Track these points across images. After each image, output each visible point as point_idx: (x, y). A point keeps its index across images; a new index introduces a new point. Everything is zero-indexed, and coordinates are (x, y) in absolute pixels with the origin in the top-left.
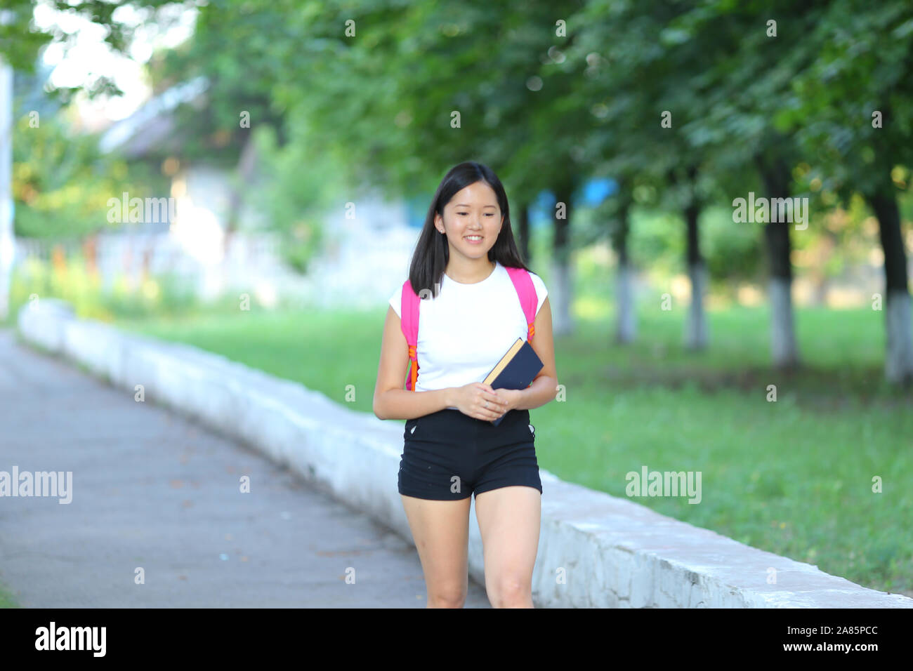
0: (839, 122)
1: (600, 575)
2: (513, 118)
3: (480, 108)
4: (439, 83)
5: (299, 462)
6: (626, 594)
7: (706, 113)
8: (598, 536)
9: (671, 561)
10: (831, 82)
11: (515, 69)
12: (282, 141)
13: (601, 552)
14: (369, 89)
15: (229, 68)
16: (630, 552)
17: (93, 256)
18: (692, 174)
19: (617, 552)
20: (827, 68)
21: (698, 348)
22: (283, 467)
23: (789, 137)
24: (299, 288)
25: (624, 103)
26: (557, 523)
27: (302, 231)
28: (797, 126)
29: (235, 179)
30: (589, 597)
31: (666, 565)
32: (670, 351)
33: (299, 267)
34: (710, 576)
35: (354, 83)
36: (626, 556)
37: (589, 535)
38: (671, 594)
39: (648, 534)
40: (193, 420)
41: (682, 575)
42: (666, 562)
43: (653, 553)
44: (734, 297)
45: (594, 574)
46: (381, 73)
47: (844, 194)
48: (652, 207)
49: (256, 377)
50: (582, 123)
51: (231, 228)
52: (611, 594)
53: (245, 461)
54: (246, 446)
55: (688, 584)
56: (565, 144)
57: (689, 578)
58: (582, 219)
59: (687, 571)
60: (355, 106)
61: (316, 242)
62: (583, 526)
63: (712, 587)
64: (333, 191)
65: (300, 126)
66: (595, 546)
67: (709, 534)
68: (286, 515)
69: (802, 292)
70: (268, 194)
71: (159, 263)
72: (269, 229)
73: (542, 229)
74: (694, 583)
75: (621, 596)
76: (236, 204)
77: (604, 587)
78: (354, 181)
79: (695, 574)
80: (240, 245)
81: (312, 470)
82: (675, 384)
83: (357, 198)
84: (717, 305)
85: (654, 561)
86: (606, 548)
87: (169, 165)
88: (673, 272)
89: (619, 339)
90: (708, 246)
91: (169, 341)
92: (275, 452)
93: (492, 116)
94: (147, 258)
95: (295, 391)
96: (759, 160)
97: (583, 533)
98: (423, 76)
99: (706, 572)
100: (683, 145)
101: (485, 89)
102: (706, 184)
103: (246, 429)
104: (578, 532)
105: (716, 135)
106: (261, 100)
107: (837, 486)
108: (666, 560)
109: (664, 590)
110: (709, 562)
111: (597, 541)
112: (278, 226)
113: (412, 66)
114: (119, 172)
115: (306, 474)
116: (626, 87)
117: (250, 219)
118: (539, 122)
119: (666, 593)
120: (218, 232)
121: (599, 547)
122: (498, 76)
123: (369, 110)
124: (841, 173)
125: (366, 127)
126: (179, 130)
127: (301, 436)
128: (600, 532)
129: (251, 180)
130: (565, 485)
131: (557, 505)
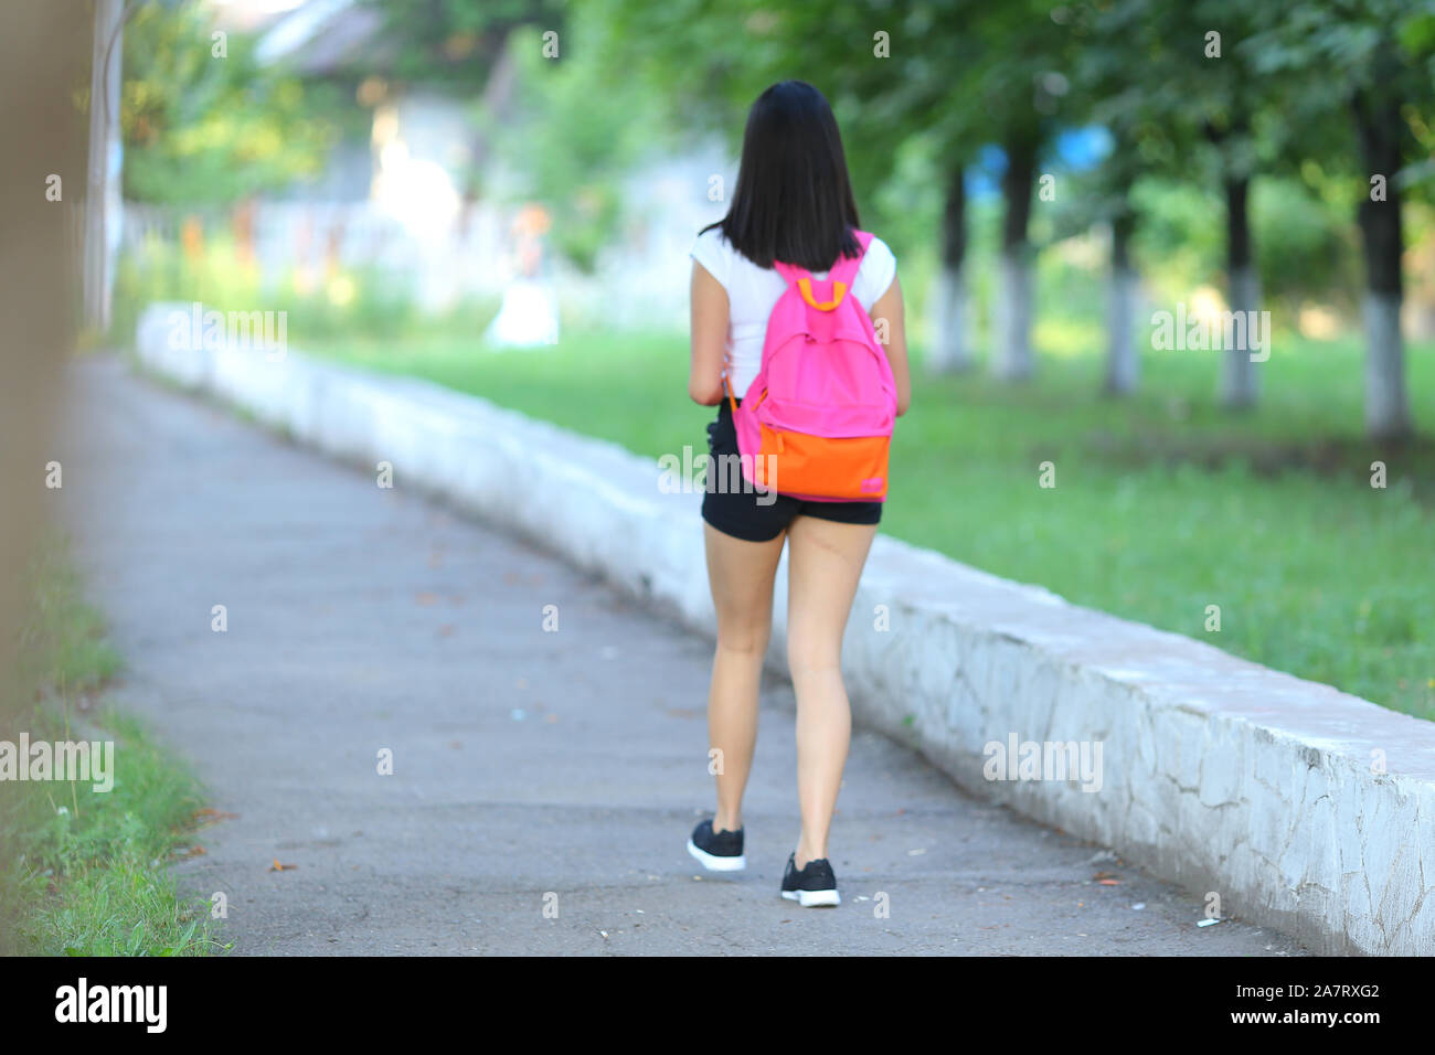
1: (1148, 753)
2: (954, 21)
3: (900, 3)
5: (624, 569)
6: (1194, 783)
7: (1279, 20)
8: (1146, 690)
9: (1272, 731)
13: (1151, 716)
16: (1202, 715)
17: (248, 234)
19: (1179, 715)
21: (1242, 404)
22: (596, 577)
24: (581, 295)
26: (1075, 669)
27: (589, 201)
29: (480, 114)
30: (1129, 786)
31: (1264, 737)
32: (1195, 409)
33: (582, 262)
34: (1341, 754)
36: (1194, 721)
37: (1131, 688)
38: (1273, 784)
39: (1226, 688)
40: (437, 500)
41: (1293, 751)
42: (1265, 731)
43: (1240, 719)
44: (1292, 326)
45: (1139, 751)
49: (543, 432)
51: (472, 194)
52: (1169, 782)
53: (533, 567)
54: (530, 542)
55: (1302, 766)
57: (1304, 757)
59: (1301, 746)
61: (610, 221)
62: (1119, 674)
63: (1344, 773)
64: (643, 136)
65: (592, 30)
66: (1142, 706)
67: (1327, 692)
68: (609, 652)
70: (533, 139)
71: (353, 250)
73: (986, 205)
74: (1311, 766)
75: (1184, 785)
76: (481, 154)
77: (1155, 770)
78: (680, 120)
79: (1314, 750)
80: (486, 221)
81: (646, 582)
82: (1213, 463)
83: (675, 153)
85: (1242, 731)
86: (1160, 710)
87: (370, 90)
88: (1193, 282)
89: (1111, 388)
91: (386, 375)
92: (582, 552)
93: (920, 19)
94: (335, 239)
95: (612, 455)
97: (1121, 684)
99: (1333, 748)
100: (1242, 73)
103: (530, 515)
104: (1110, 682)
105: (1296, 56)
108: (1263, 728)
109: (1259, 776)
110: (1333, 733)
111: (1142, 697)
112: (547, 192)
114: (289, 98)
115: (637, 589)
117: (502, 181)
119: (1263, 781)
120: (452, 201)
121: (1148, 707)
123: (707, 4)
125: (704, 31)
127: (628, 527)
128: (1148, 683)
129: (505, 117)
130: (1079, 612)
131: (1072, 641)
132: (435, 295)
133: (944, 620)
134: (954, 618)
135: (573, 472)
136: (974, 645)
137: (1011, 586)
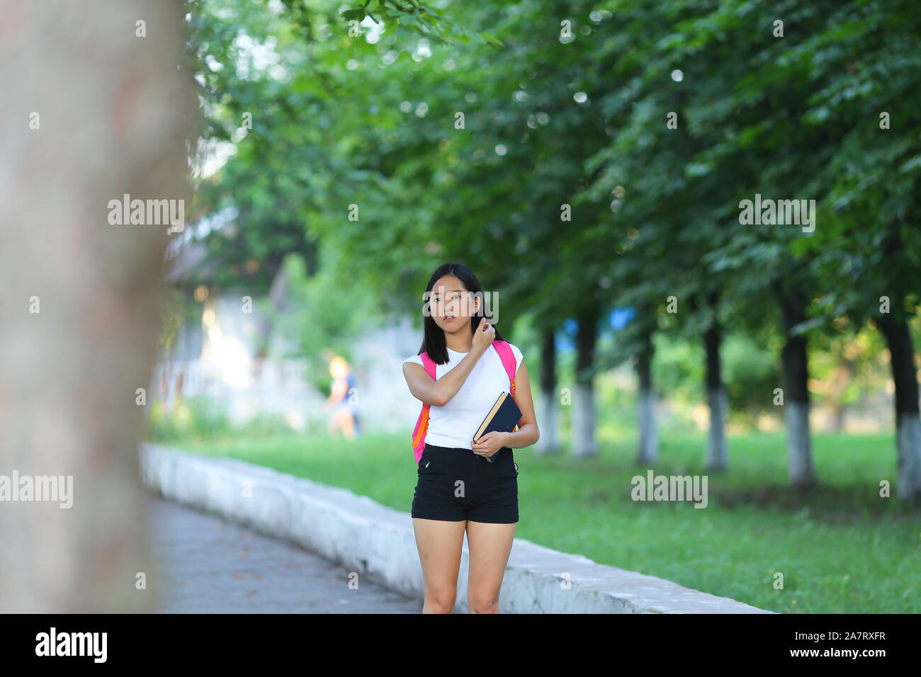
0: (851, 250)
2: (541, 245)
3: (511, 236)
4: (472, 213)
5: (352, 556)
7: (727, 241)
10: (842, 212)
11: (545, 198)
12: (312, 269)
14: (403, 219)
15: (260, 198)
18: (714, 300)
20: (840, 199)
21: (717, 468)
22: (336, 562)
23: (804, 265)
25: (649, 232)
26: (596, 593)
28: (812, 254)
29: (267, 306)
35: (389, 212)
39: (676, 601)
40: (246, 525)
44: (753, 424)
46: (416, 203)
47: (857, 319)
48: (674, 333)
49: (305, 484)
50: (607, 252)
51: (261, 354)
53: (300, 558)
54: (298, 545)
56: (593, 270)
58: (606, 343)
60: (388, 234)
64: (363, 317)
65: (332, 254)
67: (730, 601)
69: (820, 420)
71: (189, 390)
72: (297, 356)
73: (567, 354)
76: (267, 329)
78: (384, 308)
80: (270, 370)
81: (365, 563)
83: (383, 326)
84: (736, 431)
87: (201, 293)
89: (641, 460)
90: (727, 375)
91: (213, 457)
92: (329, 551)
93: (522, 245)
95: (346, 495)
96: (777, 285)
97: (620, 600)
98: (457, 205)
100: (705, 272)
101: (516, 218)
102: (726, 311)
103: (298, 531)
104: (613, 599)
105: (736, 262)
106: (295, 230)
107: (846, 578)
112: (309, 352)
113: (446, 196)
115: (360, 566)
116: (650, 218)
117: (279, 346)
118: (565, 251)
122: (528, 206)
123: (400, 238)
124: (852, 298)
125: (398, 254)
126: (212, 257)
127: (354, 533)
128: (634, 599)
129: (281, 307)
130: (601, 566)
131: (595, 580)
132: (241, 412)
133: (527, 572)
134: (532, 571)
135: (322, 504)
136: (543, 585)
137: (566, 555)
